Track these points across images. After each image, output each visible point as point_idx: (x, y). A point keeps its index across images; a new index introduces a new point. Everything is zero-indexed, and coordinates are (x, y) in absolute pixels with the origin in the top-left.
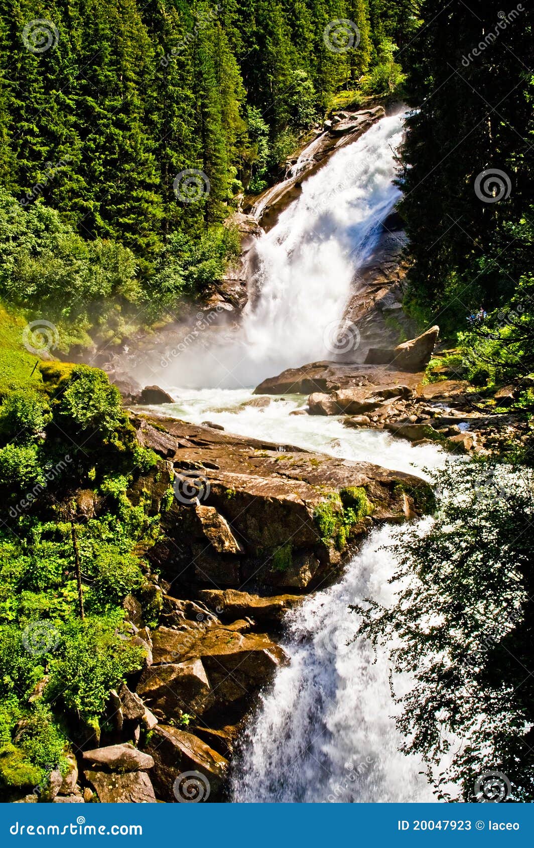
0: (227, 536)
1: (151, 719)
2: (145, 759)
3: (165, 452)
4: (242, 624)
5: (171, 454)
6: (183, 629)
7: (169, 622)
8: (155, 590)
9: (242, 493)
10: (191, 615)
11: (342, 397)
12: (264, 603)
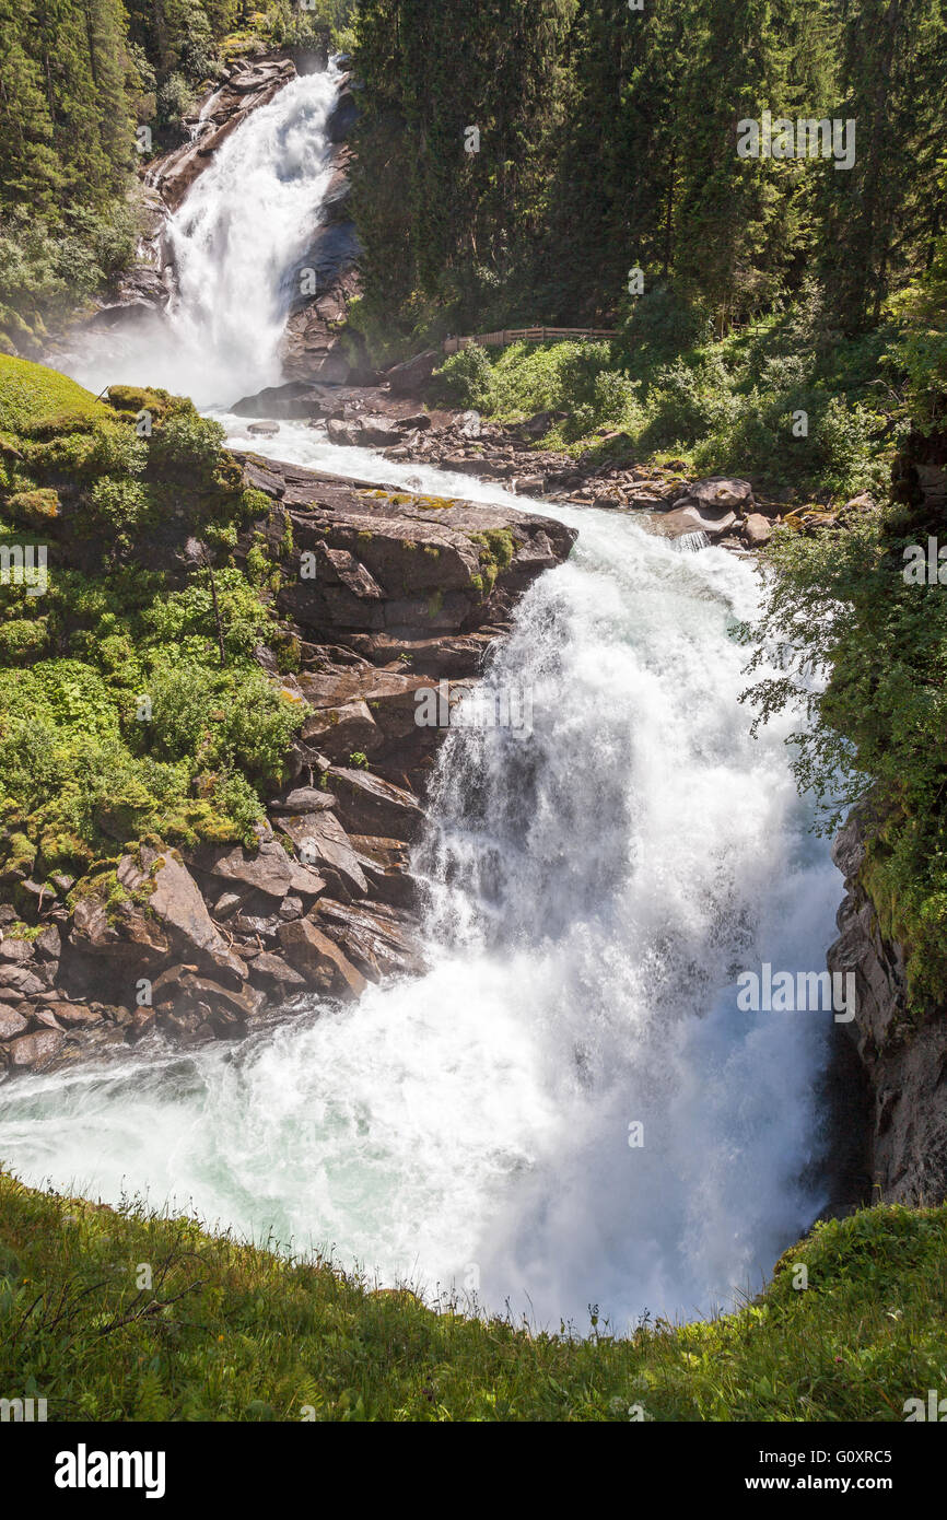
0: (367, 580)
1: (324, 762)
2: (326, 799)
3: (274, 491)
4: (398, 666)
5: (281, 493)
6: (332, 673)
7: (316, 667)
8: (291, 636)
9: (379, 536)
10: (337, 659)
11: (367, 426)
12: (420, 645)
